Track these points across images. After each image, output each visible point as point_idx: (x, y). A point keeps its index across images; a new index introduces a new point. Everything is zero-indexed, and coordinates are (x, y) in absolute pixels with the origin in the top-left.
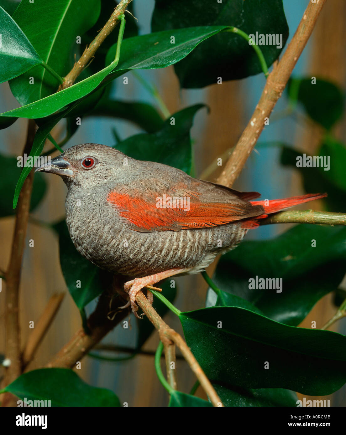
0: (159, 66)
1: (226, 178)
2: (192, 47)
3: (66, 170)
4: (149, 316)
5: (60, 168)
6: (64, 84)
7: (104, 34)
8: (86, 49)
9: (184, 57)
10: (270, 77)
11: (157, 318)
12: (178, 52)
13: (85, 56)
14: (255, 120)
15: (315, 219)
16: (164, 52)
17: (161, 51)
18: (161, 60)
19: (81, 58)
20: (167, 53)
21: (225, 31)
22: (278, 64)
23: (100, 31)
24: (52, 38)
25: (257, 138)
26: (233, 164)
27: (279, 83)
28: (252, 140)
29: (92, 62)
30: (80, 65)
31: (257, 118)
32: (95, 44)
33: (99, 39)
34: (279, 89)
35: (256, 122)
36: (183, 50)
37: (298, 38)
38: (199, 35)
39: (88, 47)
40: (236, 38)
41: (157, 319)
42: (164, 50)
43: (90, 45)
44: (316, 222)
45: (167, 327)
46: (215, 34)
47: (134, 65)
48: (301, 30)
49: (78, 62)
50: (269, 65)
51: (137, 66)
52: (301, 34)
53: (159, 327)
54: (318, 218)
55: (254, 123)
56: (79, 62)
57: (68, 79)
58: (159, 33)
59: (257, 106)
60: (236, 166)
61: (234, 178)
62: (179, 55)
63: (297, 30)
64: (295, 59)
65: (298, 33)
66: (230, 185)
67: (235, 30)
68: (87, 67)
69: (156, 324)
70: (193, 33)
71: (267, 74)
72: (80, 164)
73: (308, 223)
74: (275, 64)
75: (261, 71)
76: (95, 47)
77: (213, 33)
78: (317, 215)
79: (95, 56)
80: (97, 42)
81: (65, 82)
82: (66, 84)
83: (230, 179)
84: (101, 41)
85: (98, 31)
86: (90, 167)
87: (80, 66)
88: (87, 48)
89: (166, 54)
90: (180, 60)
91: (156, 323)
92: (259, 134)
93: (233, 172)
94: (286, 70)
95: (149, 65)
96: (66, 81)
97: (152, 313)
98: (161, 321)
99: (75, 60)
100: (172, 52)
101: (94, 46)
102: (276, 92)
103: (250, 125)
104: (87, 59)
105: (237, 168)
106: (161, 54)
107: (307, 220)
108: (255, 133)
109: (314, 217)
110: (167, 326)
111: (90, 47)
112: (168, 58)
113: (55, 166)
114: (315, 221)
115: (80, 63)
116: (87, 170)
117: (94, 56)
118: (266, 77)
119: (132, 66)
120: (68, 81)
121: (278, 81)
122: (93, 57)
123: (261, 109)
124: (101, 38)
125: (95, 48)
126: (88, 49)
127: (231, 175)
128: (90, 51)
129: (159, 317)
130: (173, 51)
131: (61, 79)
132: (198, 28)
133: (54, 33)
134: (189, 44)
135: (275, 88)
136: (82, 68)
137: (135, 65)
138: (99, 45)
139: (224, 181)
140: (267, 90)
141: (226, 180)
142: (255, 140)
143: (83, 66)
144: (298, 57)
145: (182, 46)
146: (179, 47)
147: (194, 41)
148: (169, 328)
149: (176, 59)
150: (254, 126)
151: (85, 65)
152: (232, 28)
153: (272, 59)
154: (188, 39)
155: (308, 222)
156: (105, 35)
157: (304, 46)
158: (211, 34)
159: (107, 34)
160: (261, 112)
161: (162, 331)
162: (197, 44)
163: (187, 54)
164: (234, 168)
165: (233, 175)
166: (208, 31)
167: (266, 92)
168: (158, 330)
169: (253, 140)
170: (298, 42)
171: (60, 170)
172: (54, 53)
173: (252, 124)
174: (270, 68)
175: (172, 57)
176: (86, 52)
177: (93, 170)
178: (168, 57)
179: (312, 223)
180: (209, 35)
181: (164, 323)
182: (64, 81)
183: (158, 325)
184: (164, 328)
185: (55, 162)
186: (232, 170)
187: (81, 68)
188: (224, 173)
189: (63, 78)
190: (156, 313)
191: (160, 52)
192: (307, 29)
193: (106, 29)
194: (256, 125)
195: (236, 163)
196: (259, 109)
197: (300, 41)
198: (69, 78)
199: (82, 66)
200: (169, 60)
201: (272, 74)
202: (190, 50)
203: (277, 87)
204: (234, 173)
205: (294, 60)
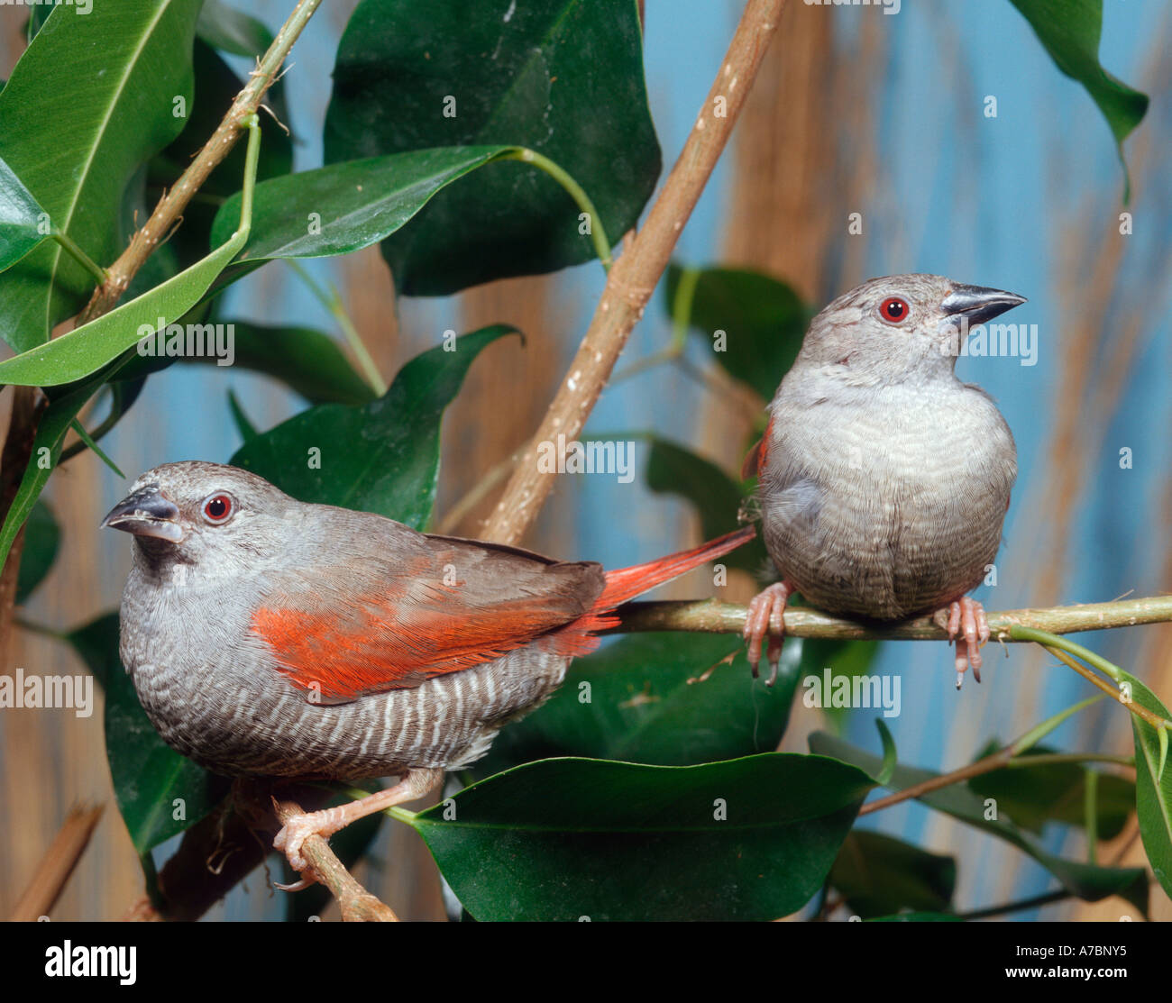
0: (339, 250)
1: (507, 519)
2: (419, 203)
3: (166, 524)
4: (315, 862)
5: (154, 520)
6: (108, 284)
7: (207, 163)
8: (162, 200)
9: (401, 225)
10: (615, 269)
11: (335, 867)
12: (385, 214)
13: (160, 216)
14: (577, 375)
15: (725, 622)
16: (350, 216)
17: (346, 211)
18: (342, 234)
19: (150, 221)
20: (359, 217)
21: (502, 158)
22: (635, 238)
23: (198, 155)
24: (79, 173)
25: (583, 420)
26: (525, 485)
27: (638, 285)
28: (570, 424)
29: (176, 233)
30: (147, 237)
31: (582, 371)
32: (185, 186)
33: (194, 175)
34: (638, 299)
35: (581, 380)
36: (399, 208)
37: (682, 176)
38: (440, 169)
39: (167, 194)
40: (532, 174)
41: (334, 870)
42: (354, 209)
43: (173, 189)
44: (727, 628)
45: (358, 891)
46: (476, 167)
47: (279, 248)
48: (692, 155)
49: (143, 230)
50: (613, 242)
51: (285, 252)
52: (690, 166)
53: (340, 890)
54: (731, 619)
55: (575, 382)
56: (146, 229)
57: (118, 273)
58: (341, 166)
59: (584, 342)
60: (530, 489)
61: (526, 519)
62: (386, 222)
63: (682, 156)
64: (677, 225)
65: (683, 163)
66: (517, 536)
67: (528, 155)
68: (164, 245)
69: (332, 884)
70: (425, 163)
71: (607, 261)
72: (200, 509)
73: (707, 631)
74: (629, 238)
75: (593, 255)
76: (184, 193)
77: (471, 165)
78: (729, 610)
79: (183, 215)
80: (190, 181)
81: (109, 280)
82: (112, 284)
83: (516, 521)
84: (199, 180)
85: (192, 156)
86: (223, 518)
87: (148, 241)
88: (164, 196)
89: (355, 219)
90: (389, 233)
91: (334, 879)
92: (588, 410)
93: (523, 504)
94: (656, 254)
95: (313, 248)
96: (112, 278)
97: (323, 856)
98: (345, 875)
99: (136, 226)
100: (372, 215)
101: (181, 191)
102: (630, 306)
103: (567, 388)
104: (163, 224)
105: (534, 495)
106: (345, 221)
107: (706, 624)
108: (579, 409)
109: (722, 618)
110: (360, 889)
111: (171, 194)
112: (361, 229)
113: (145, 513)
114: (724, 625)
115: (147, 233)
116: (215, 526)
117: (181, 217)
118: (606, 269)
119: (274, 249)
120: (117, 277)
121: (635, 279)
122: (180, 219)
123: (593, 349)
124: (199, 171)
125: (184, 196)
126: (168, 198)
127: (518, 512)
128: (172, 205)
129: (339, 866)
130: (373, 210)
131: (99, 271)
132: (438, 152)
133: (82, 160)
134: (413, 193)
135: (627, 296)
136: (153, 247)
137: (282, 249)
138: (195, 190)
139: (502, 527)
140: (609, 302)
141: (506, 523)
142: (578, 424)
143: (156, 240)
144: (684, 222)
145: (396, 198)
146: (389, 202)
147: (423, 187)
148: (365, 891)
149: (380, 232)
150: (577, 390)
151: (159, 238)
152: (519, 152)
153: (622, 224)
154: (412, 181)
155: (707, 628)
156: (210, 164)
157: (699, 194)
158: (468, 168)
159: (214, 163)
160: (594, 356)
161: (348, 899)
162: (431, 193)
163: (406, 219)
164: (527, 494)
165: (524, 512)
166: (461, 158)
167: (606, 307)
168: (337, 898)
169: (574, 425)
170: (684, 184)
171: (155, 524)
172: (82, 209)
173: (571, 384)
174: (617, 249)
175: (371, 227)
176: (163, 205)
177: (228, 527)
178: (360, 227)
179: (718, 632)
180: (460, 171)
181: (352, 880)
182: (107, 277)
183: (337, 884)
184: (352, 891)
185: (145, 505)
186: (523, 499)
187: (149, 245)
188: (502, 506)
189: (104, 269)
190: (334, 856)
191: (344, 214)
192: (706, 153)
193: (212, 149)
194: (581, 389)
195: (532, 483)
196: (587, 349)
197: (690, 183)
198: (119, 269)
199: (152, 240)
200: (364, 235)
201: (620, 261)
202: (414, 209)
203: (632, 296)
204: (525, 508)
205: (673, 227)
